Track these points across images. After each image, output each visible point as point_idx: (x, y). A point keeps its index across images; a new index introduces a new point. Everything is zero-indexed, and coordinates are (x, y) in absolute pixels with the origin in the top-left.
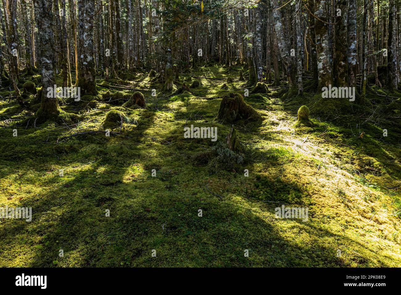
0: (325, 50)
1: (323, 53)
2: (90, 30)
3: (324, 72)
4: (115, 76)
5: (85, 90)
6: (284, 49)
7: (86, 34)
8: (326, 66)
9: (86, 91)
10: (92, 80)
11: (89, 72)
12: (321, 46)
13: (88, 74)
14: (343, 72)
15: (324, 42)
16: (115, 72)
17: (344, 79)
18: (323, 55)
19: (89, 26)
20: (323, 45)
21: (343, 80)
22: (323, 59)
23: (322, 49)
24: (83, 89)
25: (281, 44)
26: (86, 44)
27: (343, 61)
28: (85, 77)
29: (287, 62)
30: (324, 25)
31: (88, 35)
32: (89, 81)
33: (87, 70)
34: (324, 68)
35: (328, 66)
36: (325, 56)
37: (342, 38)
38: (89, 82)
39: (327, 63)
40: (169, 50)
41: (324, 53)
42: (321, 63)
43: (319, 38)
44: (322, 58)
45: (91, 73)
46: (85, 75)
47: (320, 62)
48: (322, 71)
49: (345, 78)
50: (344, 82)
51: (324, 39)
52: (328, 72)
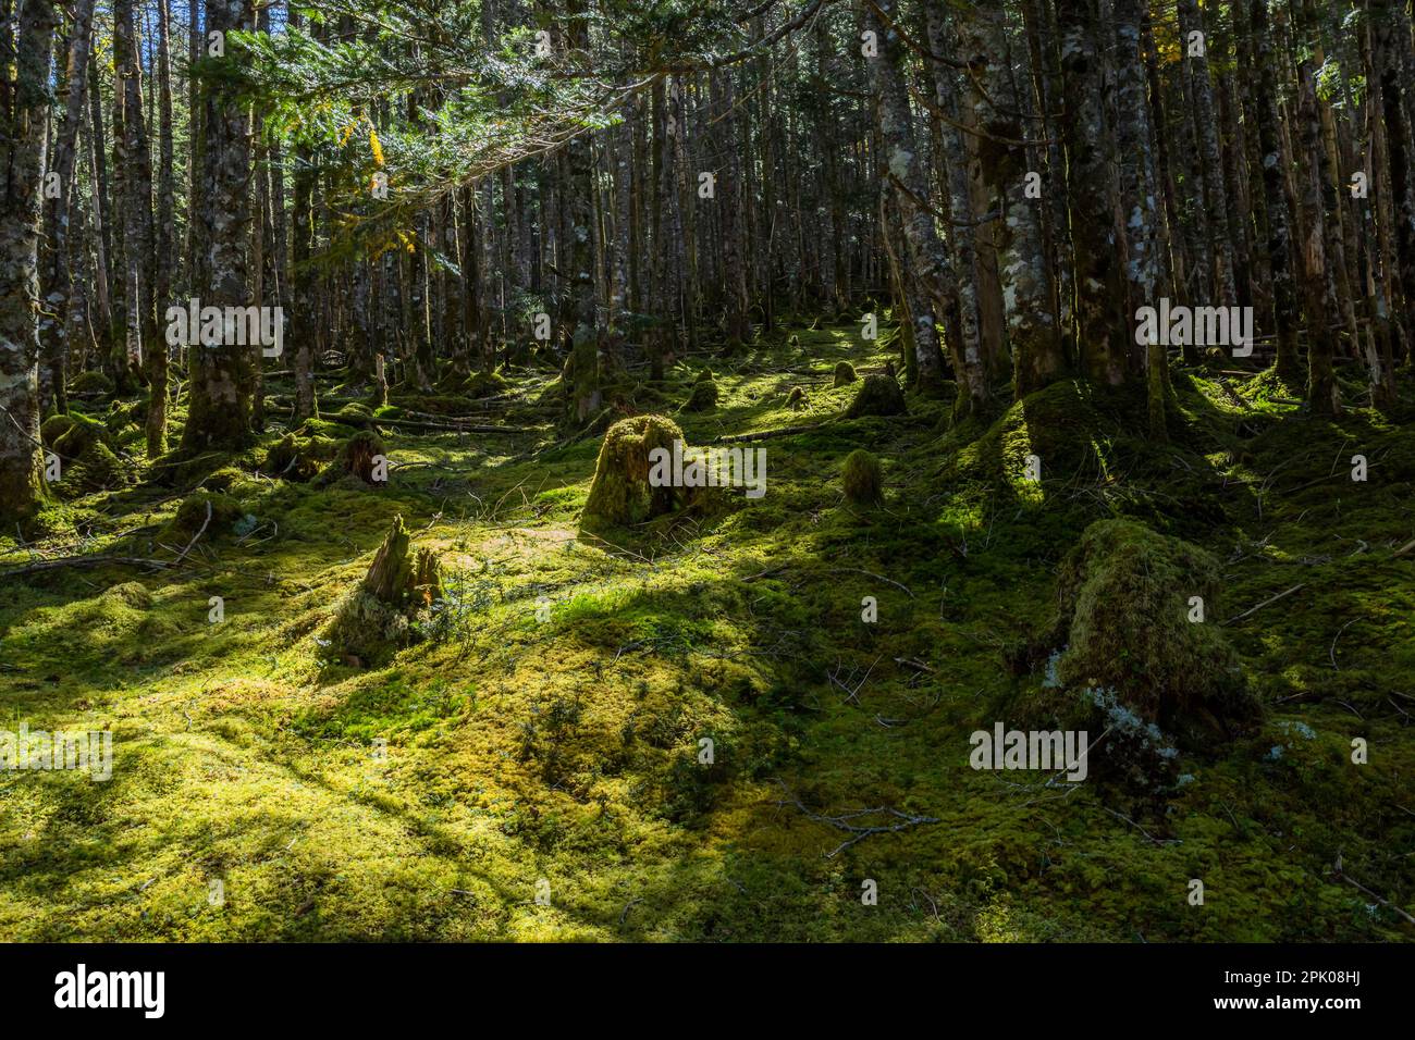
0: (1020, 240)
1: (1013, 253)
2: (232, 234)
3: (1024, 321)
4: (418, 382)
5: (206, 435)
6: (925, 245)
7: (217, 248)
8: (1027, 297)
9: (210, 437)
10: (232, 400)
11: (225, 374)
12: (1004, 227)
13: (218, 379)
14: (1097, 319)
15: (1012, 209)
16: (419, 367)
17: (1105, 344)
18: (1015, 260)
19: (230, 223)
20: (1012, 222)
21: (1103, 349)
22: (1015, 274)
23: (1008, 238)
24: (201, 432)
25: (915, 228)
26: (216, 282)
27: (1096, 277)
28: (209, 389)
29: (938, 293)
30: (1007, 151)
31: (223, 252)
32: (224, 405)
33: (218, 367)
34: (1022, 307)
35: (1036, 299)
36: (1022, 263)
37: (1085, 191)
38: (220, 408)
39: (1031, 286)
40: (582, 275)
41: (1018, 251)
42: (1012, 288)
43: (995, 198)
44: (1011, 269)
45: (231, 376)
46: (211, 383)
47: (1008, 285)
48: (1016, 320)
49: (1106, 339)
50: (1105, 355)
51: (1011, 199)
52: (1037, 320)
